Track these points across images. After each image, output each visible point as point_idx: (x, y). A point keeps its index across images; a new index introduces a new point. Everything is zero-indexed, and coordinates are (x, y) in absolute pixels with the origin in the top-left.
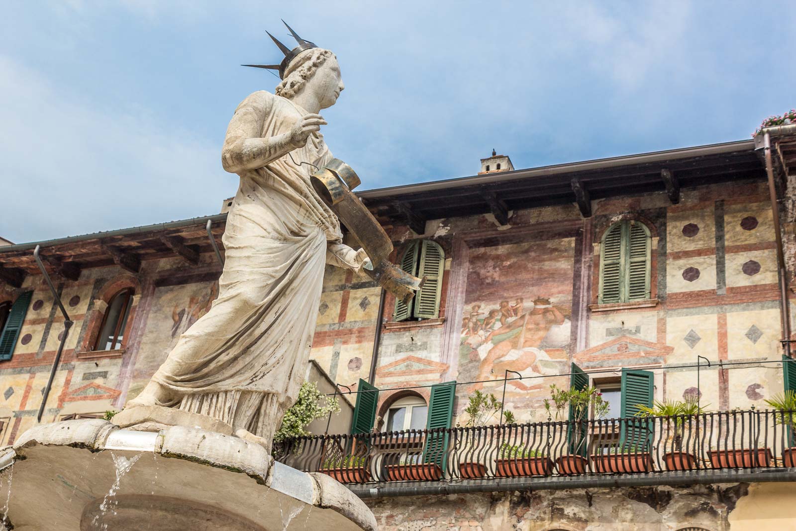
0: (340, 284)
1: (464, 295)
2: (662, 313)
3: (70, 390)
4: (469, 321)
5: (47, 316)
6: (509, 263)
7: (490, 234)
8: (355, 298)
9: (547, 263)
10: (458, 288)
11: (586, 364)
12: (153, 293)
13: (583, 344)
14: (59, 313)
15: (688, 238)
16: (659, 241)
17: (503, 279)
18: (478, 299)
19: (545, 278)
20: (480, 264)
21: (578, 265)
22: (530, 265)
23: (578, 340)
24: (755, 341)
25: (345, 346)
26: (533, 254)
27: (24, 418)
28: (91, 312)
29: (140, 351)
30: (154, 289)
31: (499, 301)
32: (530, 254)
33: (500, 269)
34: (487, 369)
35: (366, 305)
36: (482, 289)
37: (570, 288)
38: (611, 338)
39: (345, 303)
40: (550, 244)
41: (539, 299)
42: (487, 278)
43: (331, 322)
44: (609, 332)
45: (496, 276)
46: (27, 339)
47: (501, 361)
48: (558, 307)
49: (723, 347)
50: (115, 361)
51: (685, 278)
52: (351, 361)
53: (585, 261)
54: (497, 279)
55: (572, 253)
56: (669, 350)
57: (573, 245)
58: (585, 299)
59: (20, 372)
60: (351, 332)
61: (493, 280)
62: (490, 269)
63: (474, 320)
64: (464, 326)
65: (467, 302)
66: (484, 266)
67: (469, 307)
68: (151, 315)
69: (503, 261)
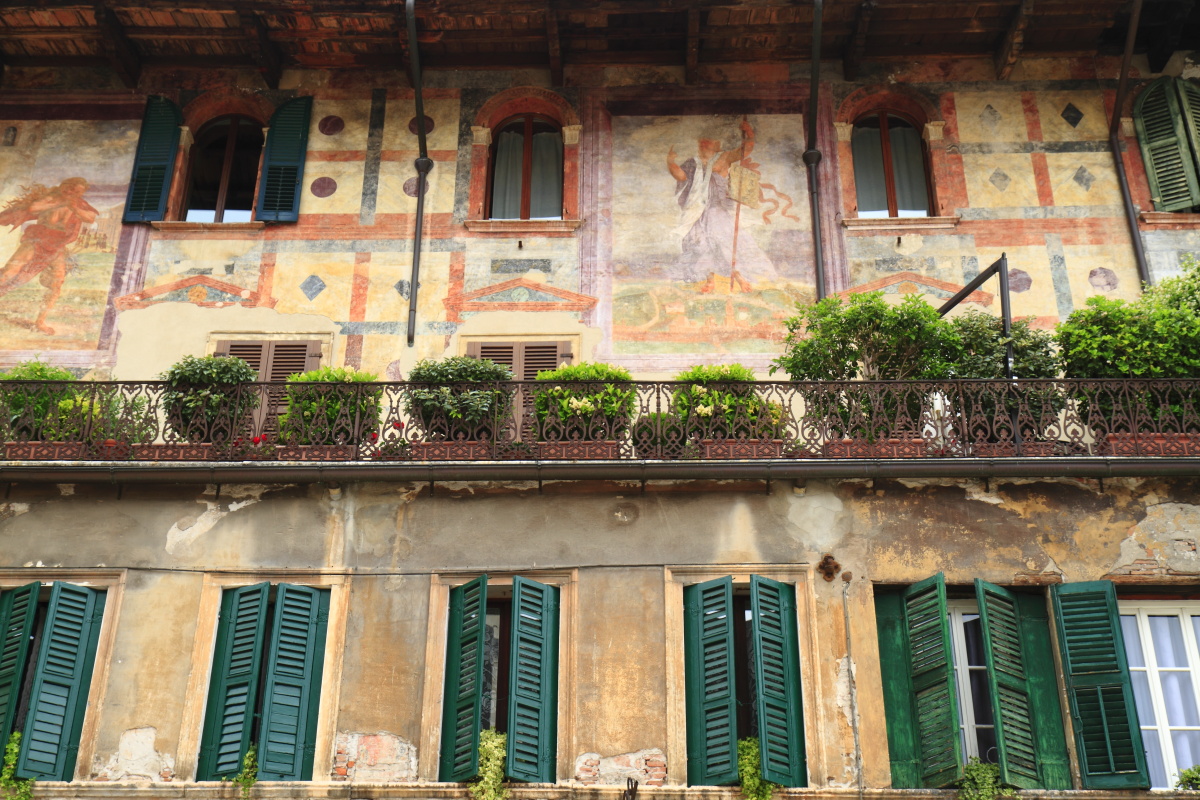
0: (1018, 140)
3: (468, 289)
5: (363, 147)
8: (1061, 168)
12: (609, 125)
25: (1071, 247)
27: (369, 337)
28: (469, 148)
29: (616, 228)
30: (609, 119)
39: (1041, 173)
43: (1024, 203)
46: (325, 187)
50: (563, 241)
52: (1093, 273)
59: (328, 248)
60: (1072, 223)
68: (617, 165)
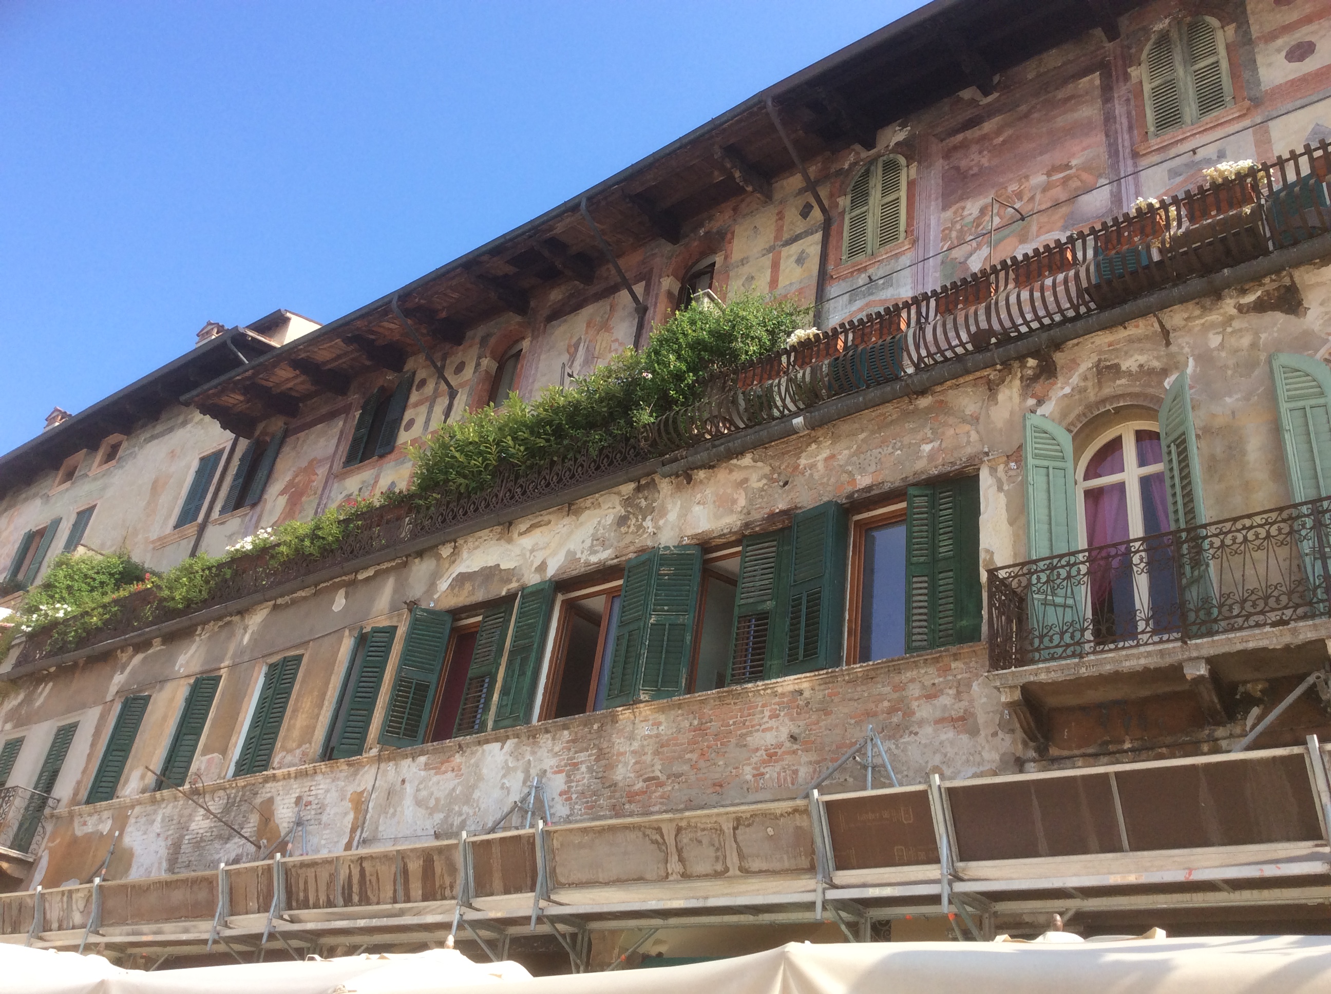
0: (766, 246)
1: (940, 200)
2: (1258, 118)
4: (951, 231)
5: (431, 393)
6: (1001, 139)
7: (969, 114)
8: (789, 256)
10: (930, 196)
12: (544, 332)
14: (443, 387)
15: (1285, 7)
16: (1239, 26)
17: (995, 162)
18: (961, 199)
19: (1060, 138)
20: (958, 155)
21: (1109, 106)
22: (1033, 131)
23: (1124, 199)
28: (477, 374)
30: (545, 326)
31: (993, 191)
32: (1032, 116)
33: (989, 151)
35: (803, 259)
36: (965, 184)
37: (1101, 137)
38: (1178, 179)
39: (775, 266)
40: (1060, 95)
41: (1053, 168)
42: (971, 168)
44: (1174, 174)
45: (985, 162)
46: (410, 424)
48: (1086, 168)
51: (1290, 60)
53: (1119, 97)
54: (986, 165)
55: (1097, 92)
57: (1097, 82)
58: (1127, 143)
59: (403, 462)
61: (981, 168)
62: (975, 156)
63: (958, 227)
64: (946, 238)
66: (965, 155)
67: (949, 214)
68: (543, 357)
69: (992, 139)
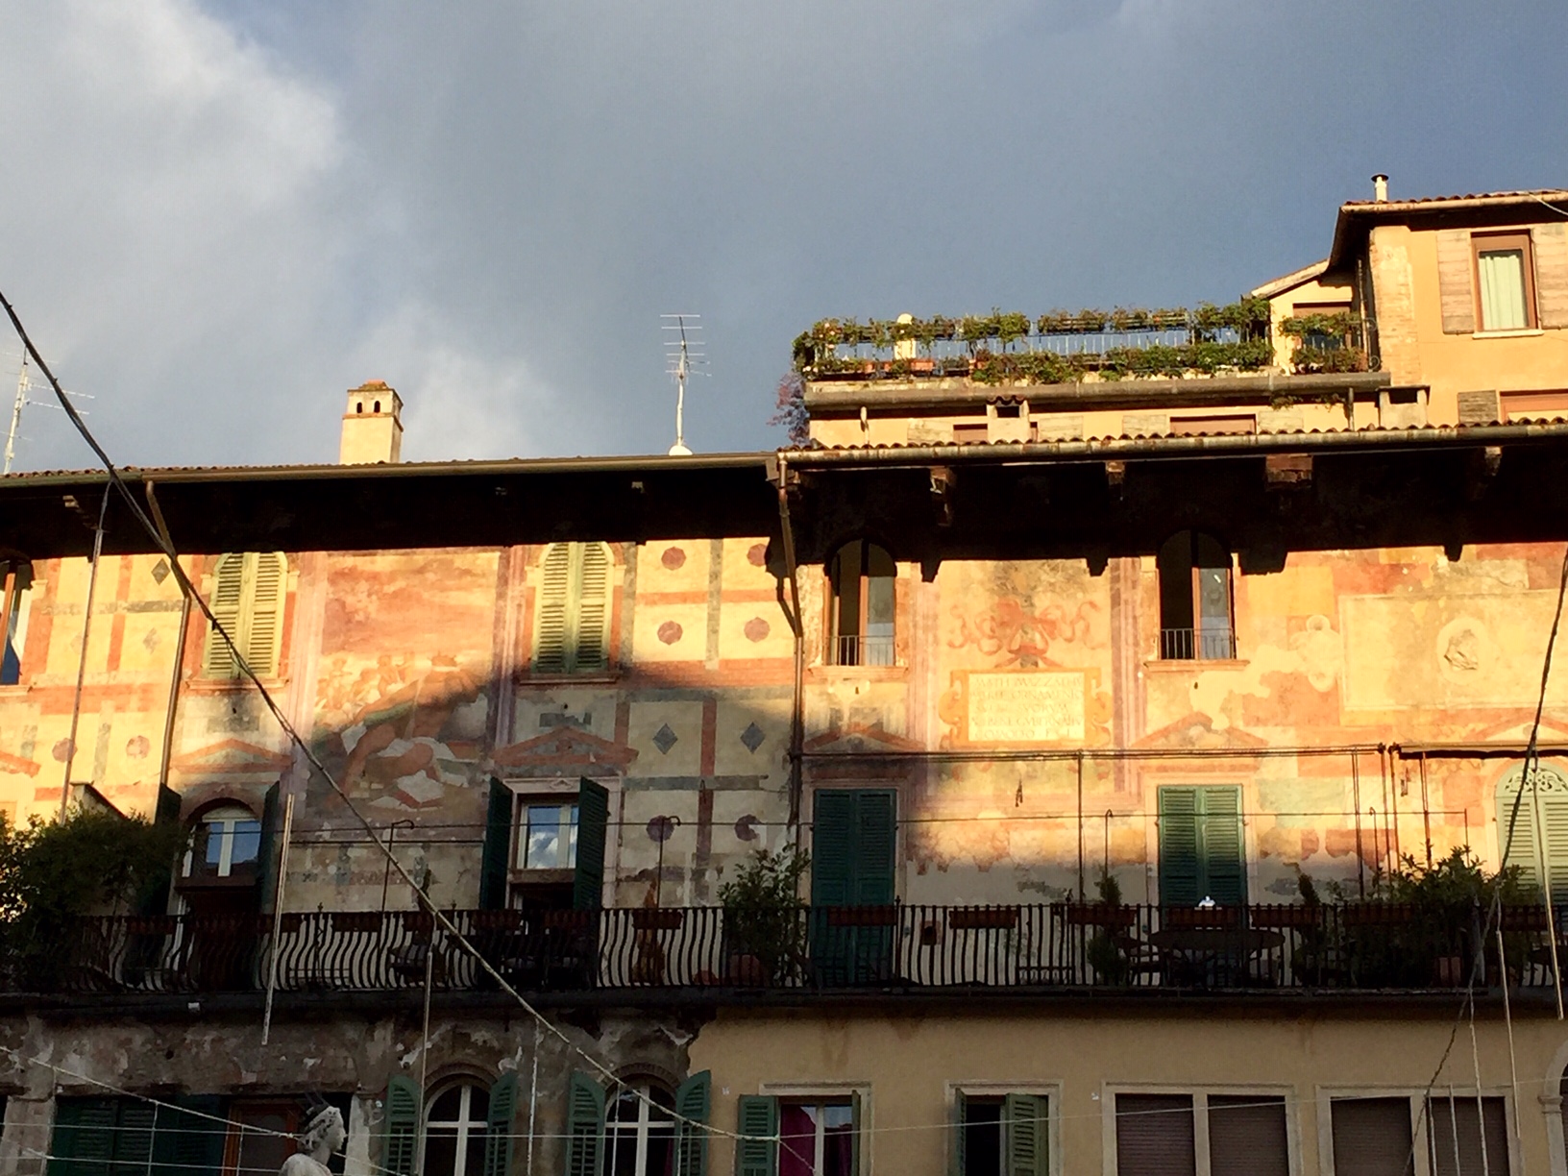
0: (107, 601)
1: (320, 638)
2: (623, 693)
4: (328, 685)
6: (392, 589)
8: (135, 629)
9: (453, 594)
10: (310, 626)
11: (508, 770)
13: (506, 737)
15: (669, 571)
16: (628, 571)
17: (383, 617)
18: (344, 648)
19: (450, 620)
20: (344, 584)
21: (501, 603)
22: (426, 595)
23: (498, 729)
24: (753, 749)
25: (120, 715)
26: (431, 576)
31: (378, 654)
33: (379, 599)
34: (357, 768)
35: (155, 643)
36: (349, 630)
37: (488, 639)
38: (548, 730)
39: (117, 637)
41: (439, 655)
42: (356, 611)
43: (94, 669)
44: (545, 720)
45: (373, 609)
47: (379, 758)
49: (708, 757)
51: (661, 637)
52: (131, 742)
53: (512, 597)
54: (373, 615)
55: (493, 579)
56: (631, 755)
57: (495, 566)
58: (511, 662)
60: (129, 689)
61: (367, 616)
62: (363, 596)
63: (336, 683)
64: (321, 692)
65: (325, 650)
66: (353, 590)
67: (327, 661)
69: (382, 584)
